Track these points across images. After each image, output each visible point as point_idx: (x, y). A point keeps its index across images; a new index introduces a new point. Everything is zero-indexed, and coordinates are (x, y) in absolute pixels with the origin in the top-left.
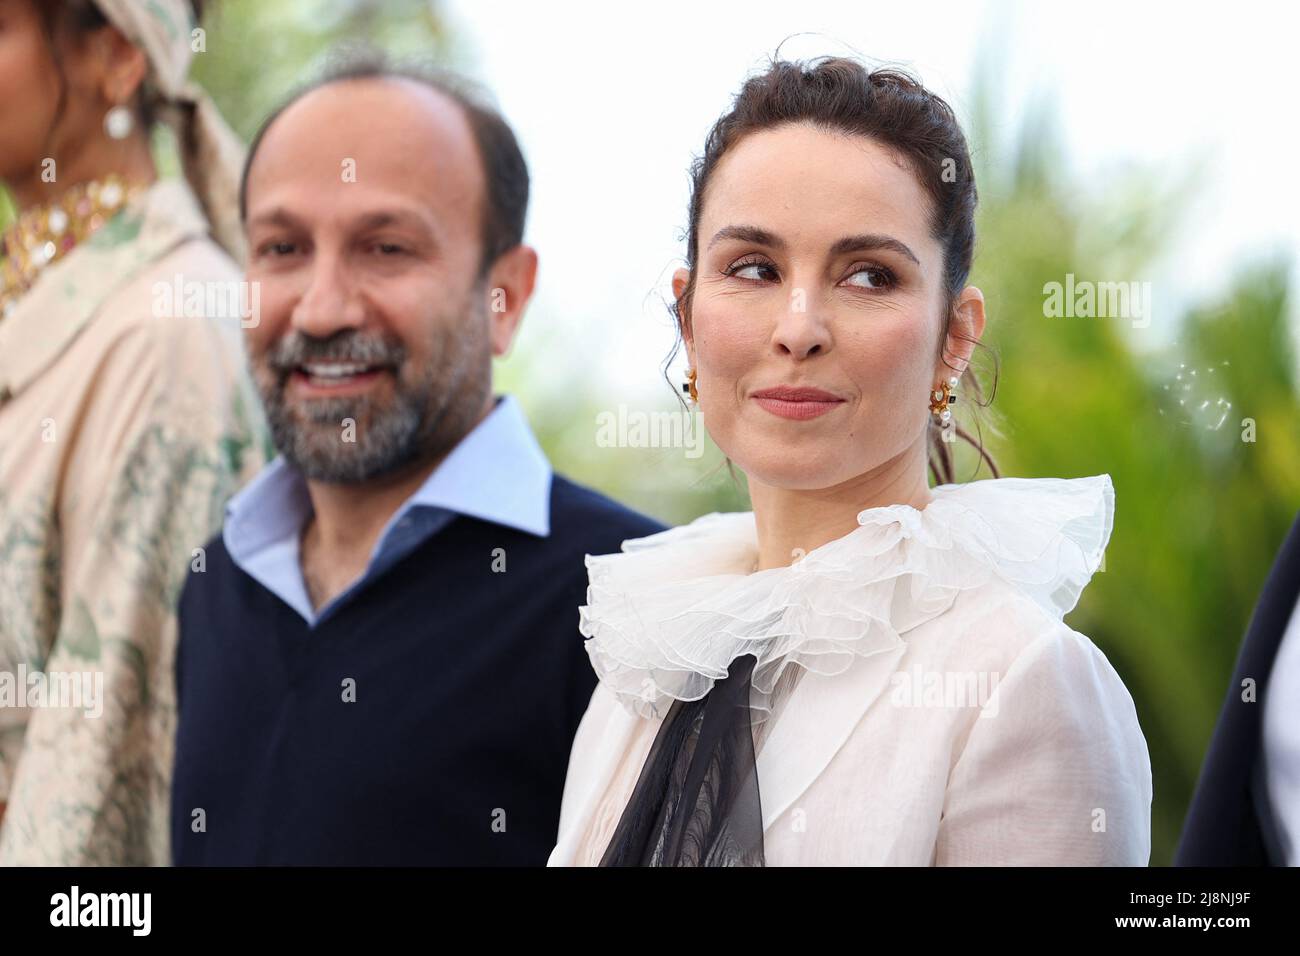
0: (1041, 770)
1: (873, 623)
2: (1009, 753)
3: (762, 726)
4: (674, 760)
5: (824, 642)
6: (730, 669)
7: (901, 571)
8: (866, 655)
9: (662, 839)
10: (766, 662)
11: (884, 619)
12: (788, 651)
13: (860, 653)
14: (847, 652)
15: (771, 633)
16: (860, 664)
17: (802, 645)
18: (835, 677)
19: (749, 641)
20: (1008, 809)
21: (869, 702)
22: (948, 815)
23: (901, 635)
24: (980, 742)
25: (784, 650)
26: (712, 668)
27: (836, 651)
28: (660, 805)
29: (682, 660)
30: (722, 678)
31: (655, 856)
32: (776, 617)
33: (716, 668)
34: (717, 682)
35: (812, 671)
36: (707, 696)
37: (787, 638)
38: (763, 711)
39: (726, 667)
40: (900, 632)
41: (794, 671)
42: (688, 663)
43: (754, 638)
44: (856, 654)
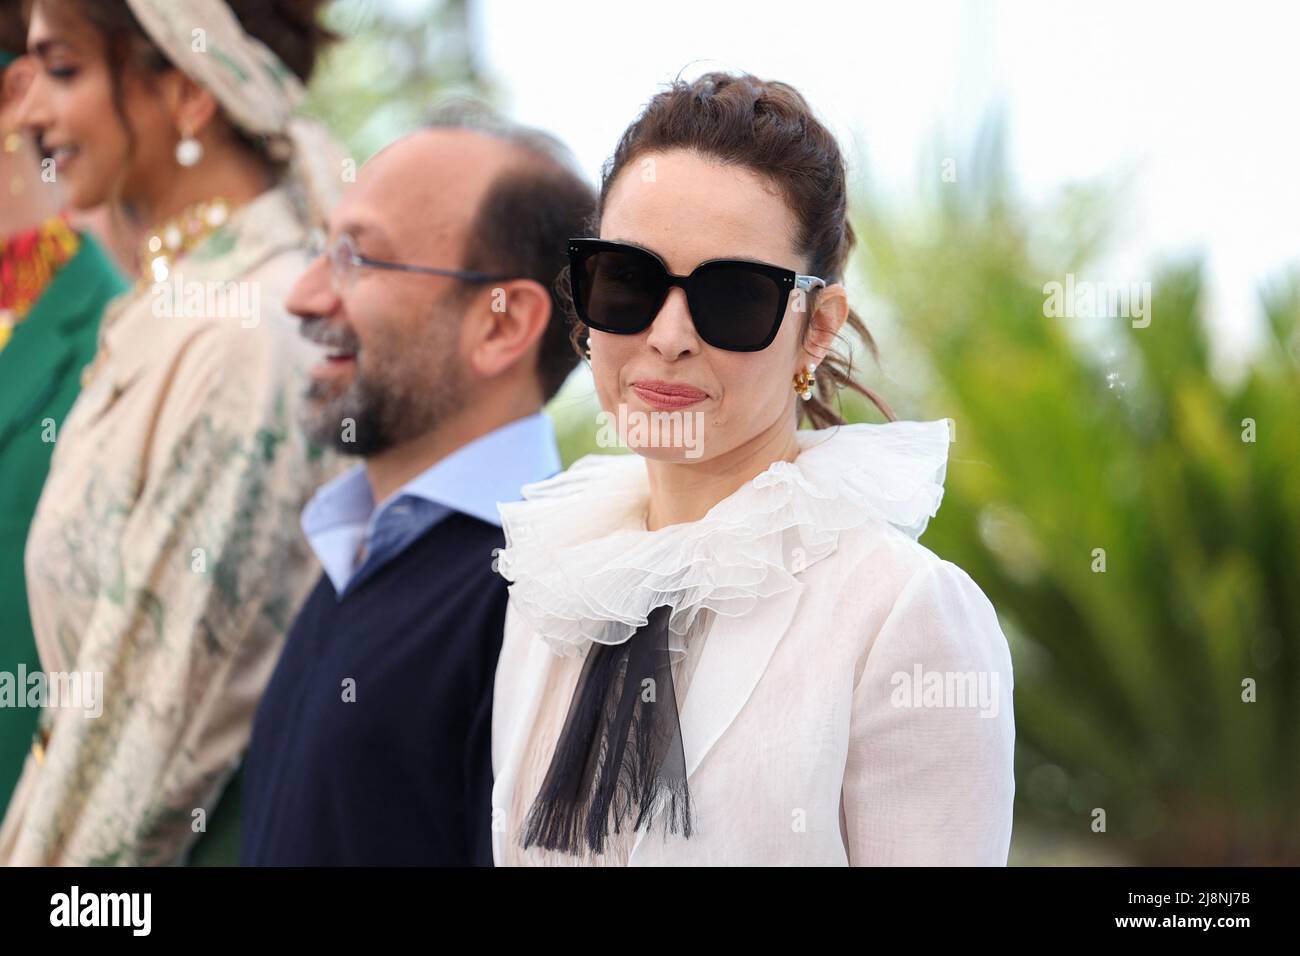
1: (770, 569)
3: (680, 665)
5: (729, 588)
6: (649, 618)
7: (792, 523)
8: (767, 597)
10: (681, 610)
12: (695, 602)
13: (761, 595)
14: (751, 595)
15: (682, 586)
16: (761, 605)
17: (711, 592)
18: (740, 618)
19: (665, 594)
23: (795, 575)
25: (696, 598)
26: (633, 617)
27: (741, 596)
29: (606, 612)
30: (643, 625)
32: (684, 572)
33: (635, 617)
34: (638, 628)
35: (722, 614)
36: (631, 639)
37: (696, 588)
38: (680, 652)
39: (646, 617)
40: (795, 572)
41: (704, 616)
42: (612, 614)
43: (667, 590)
44: (758, 597)
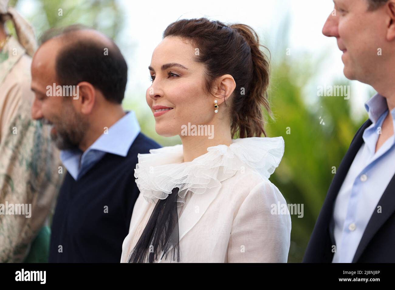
0: (259, 221)
1: (212, 180)
2: (249, 216)
3: (182, 207)
4: (158, 216)
5: (198, 184)
6: (172, 191)
7: (220, 165)
8: (210, 188)
9: (154, 238)
10: (182, 190)
11: (215, 178)
12: (188, 187)
13: (208, 188)
14: (204, 187)
15: (184, 182)
16: (208, 191)
17: (192, 185)
18: (201, 194)
19: (177, 184)
20: (248, 232)
21: (211, 202)
22: (232, 233)
24: (241, 213)
25: (187, 187)
26: (167, 191)
27: (201, 187)
28: (154, 228)
29: (159, 188)
30: (170, 193)
31: (152, 243)
32: (185, 177)
33: (169, 191)
35: (195, 193)
36: (167, 198)
37: (188, 183)
38: (183, 203)
39: (171, 191)
40: (221, 181)
41: (190, 194)
42: (161, 189)
43: (178, 183)
44: (207, 188)
